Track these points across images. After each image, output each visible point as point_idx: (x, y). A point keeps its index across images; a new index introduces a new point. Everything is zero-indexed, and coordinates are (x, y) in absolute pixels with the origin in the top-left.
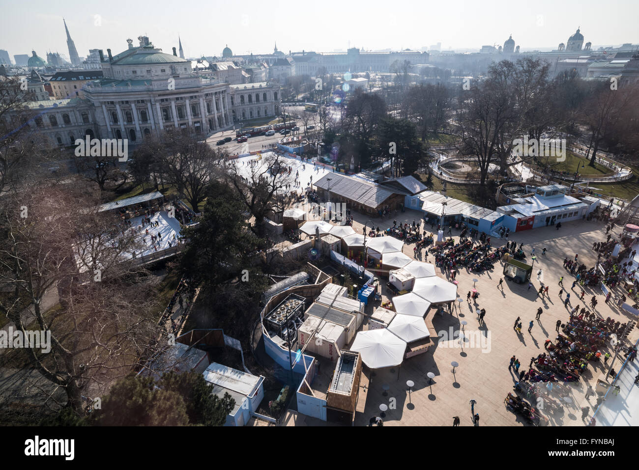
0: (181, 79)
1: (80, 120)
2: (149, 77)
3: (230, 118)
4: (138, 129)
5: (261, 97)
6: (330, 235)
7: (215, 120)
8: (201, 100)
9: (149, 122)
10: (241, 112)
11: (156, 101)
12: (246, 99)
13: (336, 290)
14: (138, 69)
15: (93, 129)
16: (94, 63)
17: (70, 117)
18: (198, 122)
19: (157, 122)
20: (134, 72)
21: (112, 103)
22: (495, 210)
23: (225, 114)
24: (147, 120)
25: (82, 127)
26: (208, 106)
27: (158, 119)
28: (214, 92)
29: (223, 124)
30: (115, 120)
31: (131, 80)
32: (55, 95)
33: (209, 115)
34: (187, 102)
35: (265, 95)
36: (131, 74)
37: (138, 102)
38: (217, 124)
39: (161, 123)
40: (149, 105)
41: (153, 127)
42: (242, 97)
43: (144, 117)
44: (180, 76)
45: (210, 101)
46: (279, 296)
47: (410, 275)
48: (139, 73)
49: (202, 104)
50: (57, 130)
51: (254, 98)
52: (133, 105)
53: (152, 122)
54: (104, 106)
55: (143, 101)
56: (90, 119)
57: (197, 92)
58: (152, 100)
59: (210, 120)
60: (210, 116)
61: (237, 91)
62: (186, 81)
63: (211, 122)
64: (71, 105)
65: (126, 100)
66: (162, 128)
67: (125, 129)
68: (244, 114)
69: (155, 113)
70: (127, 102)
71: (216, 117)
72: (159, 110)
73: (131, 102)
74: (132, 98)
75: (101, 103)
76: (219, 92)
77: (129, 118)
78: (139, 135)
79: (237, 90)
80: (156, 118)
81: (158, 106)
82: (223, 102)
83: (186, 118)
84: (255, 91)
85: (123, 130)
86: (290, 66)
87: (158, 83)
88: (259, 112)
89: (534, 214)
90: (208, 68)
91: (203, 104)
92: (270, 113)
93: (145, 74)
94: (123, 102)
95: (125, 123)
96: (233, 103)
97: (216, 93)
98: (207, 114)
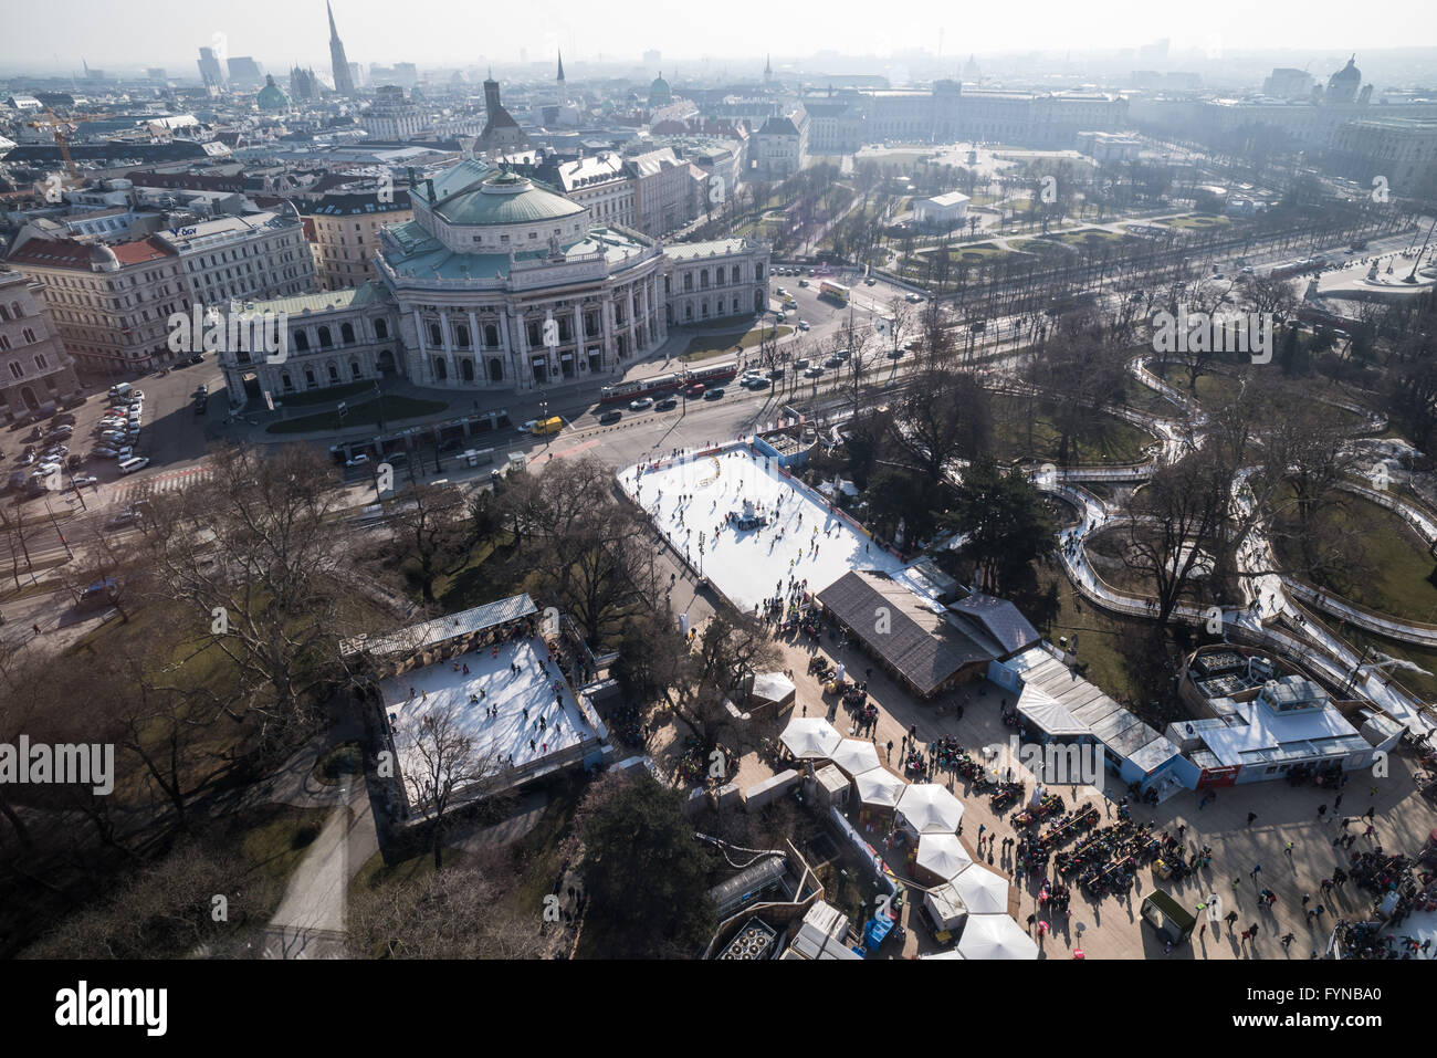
0: (569, 264)
1: (372, 333)
2: (504, 249)
3: (662, 326)
4: (479, 360)
5: (728, 275)
6: (833, 766)
7: (630, 338)
8: (605, 303)
9: (500, 347)
10: (684, 307)
11: (516, 311)
12: (697, 280)
13: (827, 920)
14: (484, 233)
15: (394, 352)
16: (384, 116)
17: (355, 330)
18: (597, 347)
19: (515, 349)
20: (477, 239)
21: (434, 309)
22: (1162, 730)
23: (650, 321)
24: (497, 344)
25: (375, 347)
26: (618, 309)
27: (518, 345)
28: (631, 281)
29: (645, 342)
30: (437, 340)
31: (470, 256)
32: (320, 239)
33: (620, 328)
34: (578, 309)
35: (736, 270)
36: (470, 241)
37: (483, 309)
38: (634, 345)
39: (524, 351)
40: (503, 316)
41: (508, 358)
42: (689, 277)
43: (492, 339)
44: (568, 260)
45: (624, 300)
46: (733, 922)
47: (960, 905)
48: (485, 241)
49: (606, 312)
50: (329, 354)
51: (713, 277)
52: (472, 316)
53: (507, 348)
54: (417, 314)
55: (491, 309)
56: (390, 332)
57: (598, 288)
58: (510, 307)
59: (620, 339)
60: (621, 332)
61: (678, 264)
62: (578, 267)
63: (621, 342)
64: (357, 307)
65: (460, 305)
66: (525, 361)
67: (455, 358)
68: (689, 310)
69: (513, 334)
70: (461, 309)
71: (633, 331)
72: (521, 328)
73: (469, 309)
74: (470, 301)
75: (413, 307)
76: (643, 279)
77: (463, 339)
78: (479, 371)
79: (679, 262)
80: (514, 343)
81: (520, 320)
82: (649, 294)
83: (573, 340)
84: (716, 262)
85: (450, 360)
86: (796, 137)
87: (524, 275)
88: (720, 305)
89: (1240, 760)
90: (620, 174)
91: (608, 309)
92: (744, 308)
93: (497, 242)
94: (452, 309)
95: (455, 348)
96: (667, 290)
97: (635, 283)
98: (616, 327)
